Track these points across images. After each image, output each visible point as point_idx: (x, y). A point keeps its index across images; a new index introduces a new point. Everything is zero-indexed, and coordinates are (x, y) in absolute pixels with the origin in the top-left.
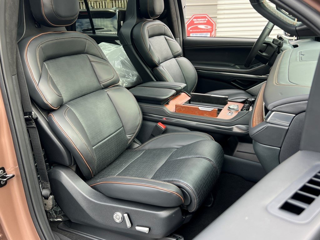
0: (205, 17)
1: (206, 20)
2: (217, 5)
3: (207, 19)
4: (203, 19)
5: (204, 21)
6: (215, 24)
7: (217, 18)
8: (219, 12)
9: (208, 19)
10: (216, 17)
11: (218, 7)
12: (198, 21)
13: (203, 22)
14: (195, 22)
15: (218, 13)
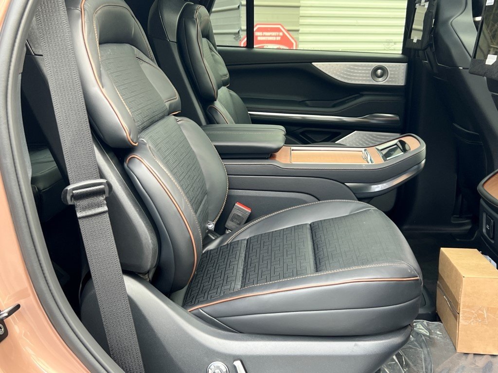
0: (278, 30)
1: (279, 36)
2: (299, 7)
3: (281, 34)
4: (274, 34)
5: (276, 36)
6: (296, 43)
7: (300, 32)
8: (302, 21)
9: (284, 33)
10: (298, 31)
11: (301, 12)
12: (265, 36)
13: (274, 39)
14: (259, 38)
15: (300, 23)
